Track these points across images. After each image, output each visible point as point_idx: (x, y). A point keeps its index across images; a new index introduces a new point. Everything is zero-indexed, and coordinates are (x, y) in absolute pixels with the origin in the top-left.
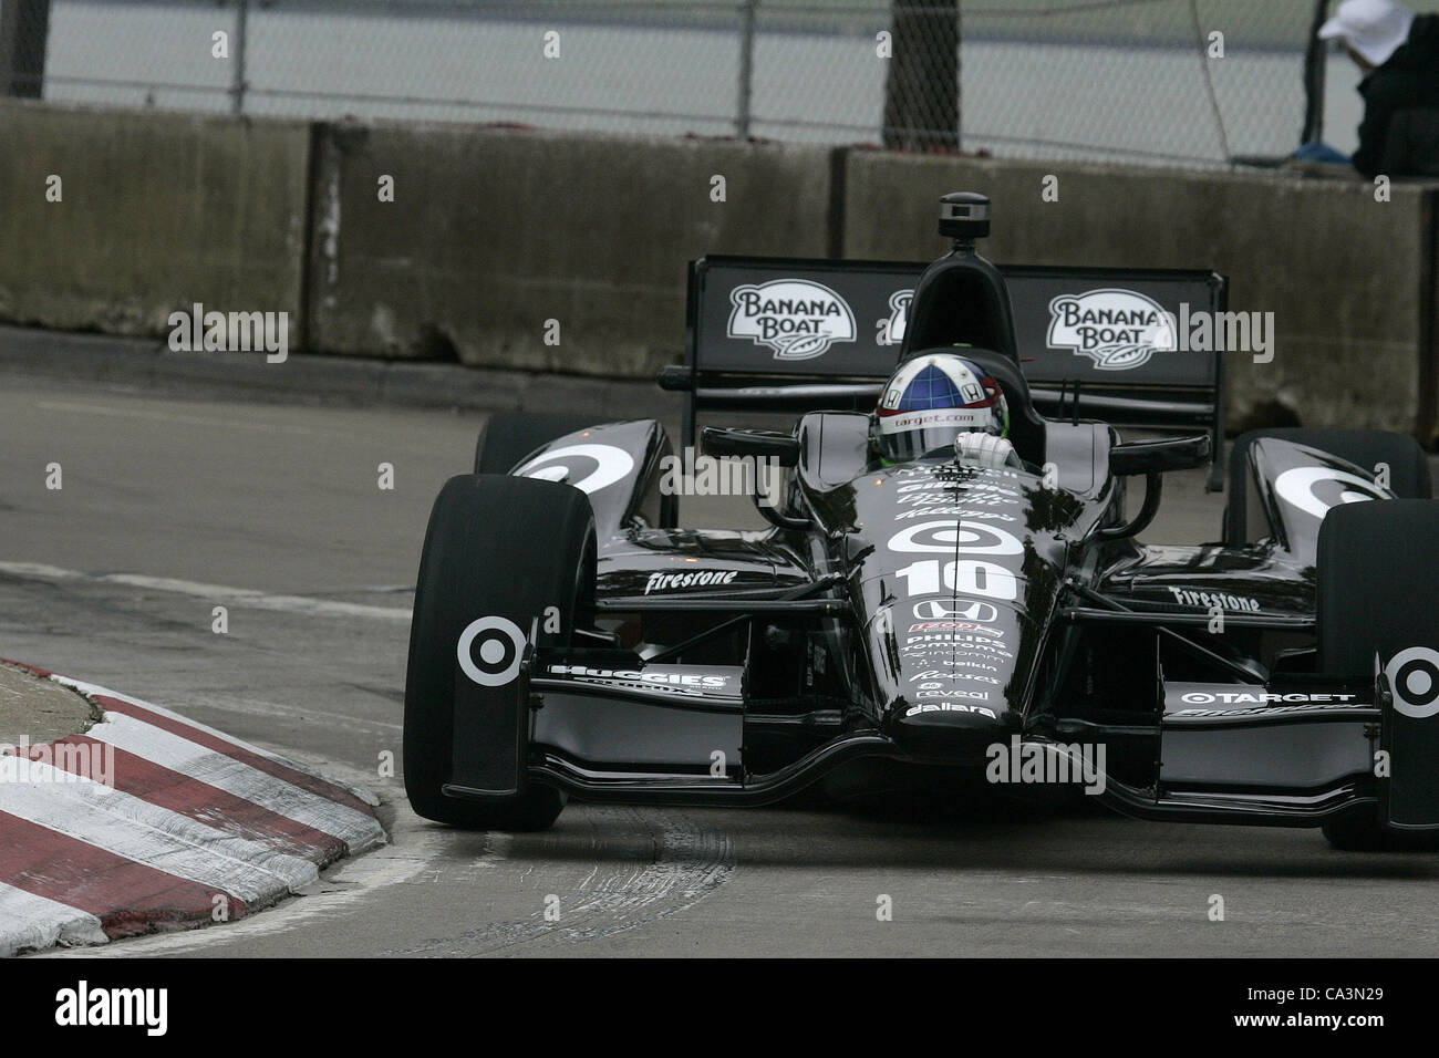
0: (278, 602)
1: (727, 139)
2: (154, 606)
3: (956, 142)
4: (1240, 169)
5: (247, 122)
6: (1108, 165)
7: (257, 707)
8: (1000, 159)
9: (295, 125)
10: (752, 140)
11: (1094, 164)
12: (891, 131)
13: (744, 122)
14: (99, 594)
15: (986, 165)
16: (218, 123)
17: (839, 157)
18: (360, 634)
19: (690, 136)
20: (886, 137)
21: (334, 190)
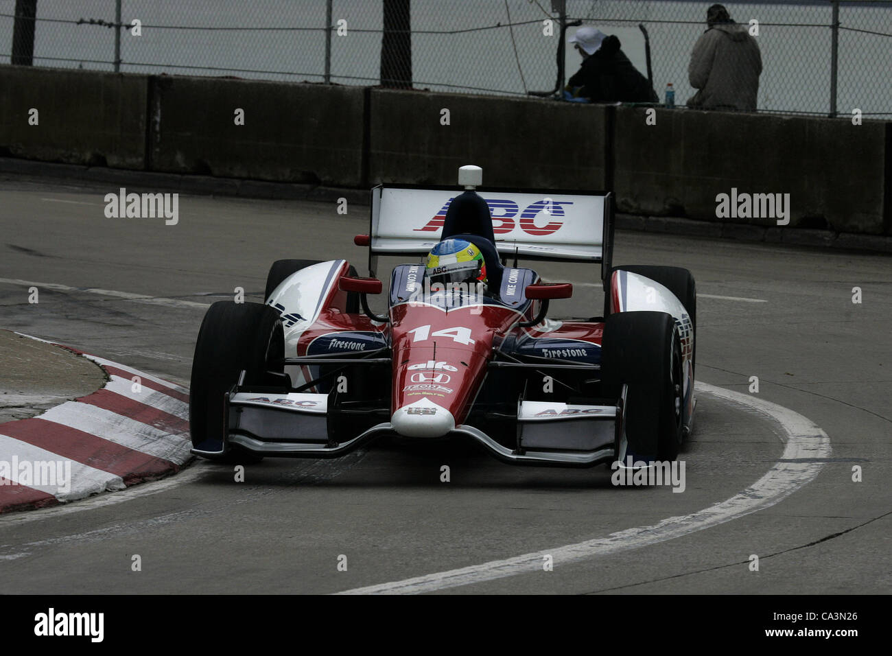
0: (160, 301)
1: (322, 83)
2: (108, 303)
3: (411, 85)
4: (531, 97)
5: (122, 76)
6: (477, 95)
7: (160, 355)
8: (434, 92)
9: (142, 77)
10: (331, 84)
11: (472, 94)
12: (383, 80)
13: (327, 76)
14: (87, 298)
15: (428, 94)
16: (108, 76)
17: (367, 91)
18: (196, 317)
19: (306, 82)
20: (382, 82)
21: (158, 104)
